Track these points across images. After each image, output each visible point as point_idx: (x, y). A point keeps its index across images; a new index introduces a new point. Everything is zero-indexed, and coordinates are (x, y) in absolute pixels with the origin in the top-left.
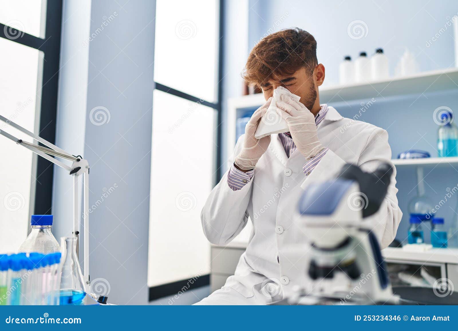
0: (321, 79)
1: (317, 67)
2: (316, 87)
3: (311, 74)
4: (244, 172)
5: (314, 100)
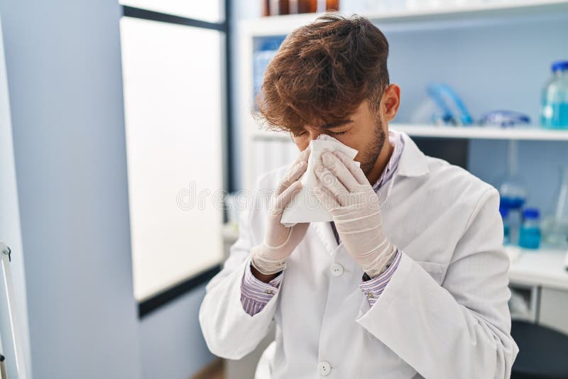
0: (393, 109)
1: (387, 91)
2: (384, 125)
3: (378, 108)
4: (267, 279)
5: (381, 147)
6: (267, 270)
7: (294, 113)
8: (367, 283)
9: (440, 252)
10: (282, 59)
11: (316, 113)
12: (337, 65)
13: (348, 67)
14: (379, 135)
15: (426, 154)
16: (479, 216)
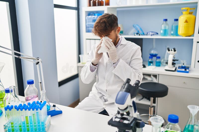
0: (119, 31)
1: (118, 28)
2: (117, 35)
3: (116, 32)
4: (95, 65)
5: (117, 39)
6: (95, 64)
7: (100, 33)
8: (114, 65)
9: (128, 58)
10: (97, 22)
11: (104, 33)
12: (107, 24)
13: (110, 24)
14: (116, 36)
15: (127, 40)
16: (136, 51)
